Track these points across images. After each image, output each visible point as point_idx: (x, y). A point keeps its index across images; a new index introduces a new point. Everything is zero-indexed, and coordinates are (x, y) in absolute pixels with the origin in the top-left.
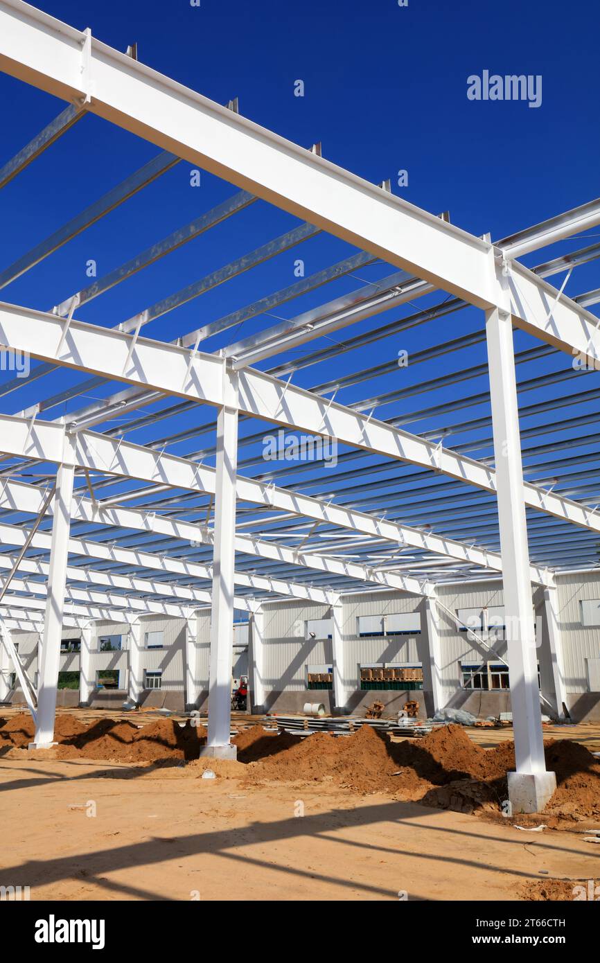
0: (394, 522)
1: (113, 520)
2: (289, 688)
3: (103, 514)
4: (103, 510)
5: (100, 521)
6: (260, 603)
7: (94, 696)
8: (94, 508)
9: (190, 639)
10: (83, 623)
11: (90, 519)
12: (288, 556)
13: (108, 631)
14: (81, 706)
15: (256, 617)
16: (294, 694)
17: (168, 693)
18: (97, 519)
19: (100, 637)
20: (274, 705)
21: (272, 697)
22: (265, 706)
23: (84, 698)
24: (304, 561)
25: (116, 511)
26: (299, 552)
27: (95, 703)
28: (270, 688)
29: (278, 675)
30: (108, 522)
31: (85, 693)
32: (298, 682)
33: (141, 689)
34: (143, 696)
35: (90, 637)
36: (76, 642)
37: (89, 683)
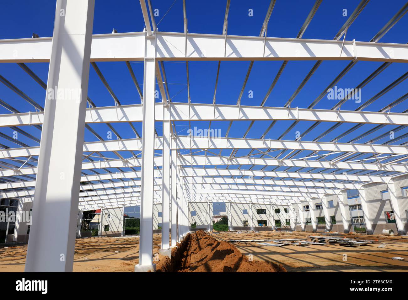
0: (350, 143)
1: (236, 162)
2: (379, 223)
3: (232, 161)
4: (231, 160)
5: (231, 164)
6: (361, 185)
7: (317, 227)
8: (228, 159)
9: (341, 203)
10: (308, 199)
11: (227, 164)
12: (326, 165)
13: (317, 202)
14: (314, 231)
15: (360, 191)
16: (382, 225)
17: (338, 225)
18: (230, 163)
19: (315, 204)
20: (375, 230)
21: (374, 226)
22: (372, 230)
23: (314, 227)
24: (336, 166)
25: (237, 159)
26: (332, 163)
27: (318, 230)
28: (372, 223)
29: (374, 217)
30: (234, 164)
31: (314, 226)
32: (382, 220)
33: (330, 224)
34: (331, 227)
35: (312, 205)
36: (308, 207)
37: (315, 222)
